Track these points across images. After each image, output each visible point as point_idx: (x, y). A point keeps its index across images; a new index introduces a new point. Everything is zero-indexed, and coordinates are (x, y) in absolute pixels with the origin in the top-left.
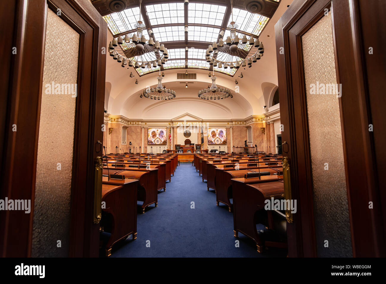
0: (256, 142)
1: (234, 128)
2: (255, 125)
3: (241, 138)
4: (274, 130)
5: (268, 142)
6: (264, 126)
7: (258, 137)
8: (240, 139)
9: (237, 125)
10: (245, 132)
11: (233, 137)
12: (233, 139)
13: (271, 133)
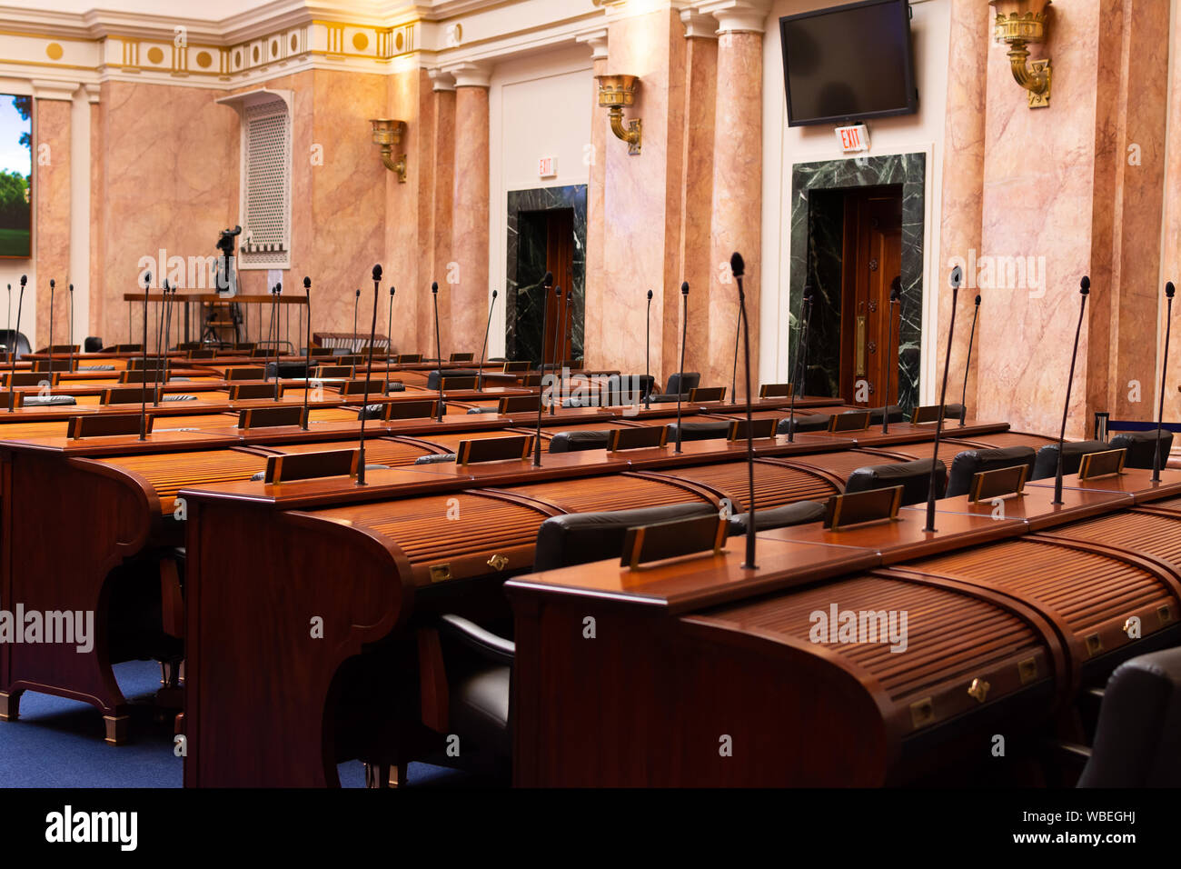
0: (325, 246)
1: (114, 99)
2: (322, 90)
3: (176, 205)
4: (485, 146)
5: (424, 252)
6: (406, 109)
7: (345, 200)
8: (166, 215)
9: (146, 77)
10: (221, 150)
11: (99, 188)
12: (97, 215)
13: (465, 173)
